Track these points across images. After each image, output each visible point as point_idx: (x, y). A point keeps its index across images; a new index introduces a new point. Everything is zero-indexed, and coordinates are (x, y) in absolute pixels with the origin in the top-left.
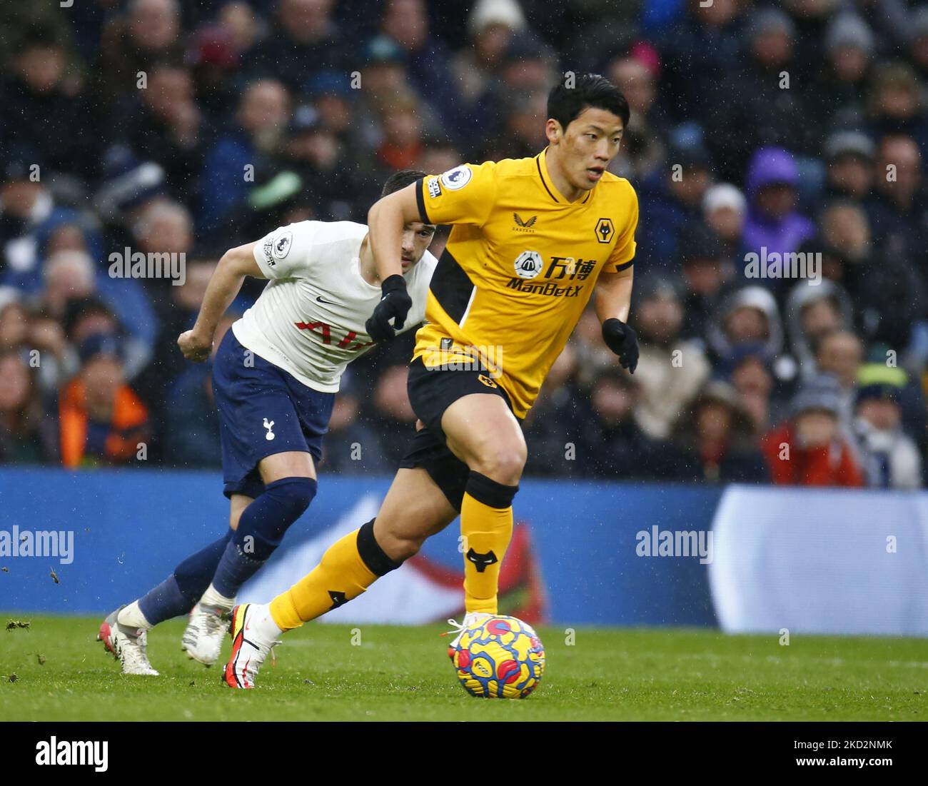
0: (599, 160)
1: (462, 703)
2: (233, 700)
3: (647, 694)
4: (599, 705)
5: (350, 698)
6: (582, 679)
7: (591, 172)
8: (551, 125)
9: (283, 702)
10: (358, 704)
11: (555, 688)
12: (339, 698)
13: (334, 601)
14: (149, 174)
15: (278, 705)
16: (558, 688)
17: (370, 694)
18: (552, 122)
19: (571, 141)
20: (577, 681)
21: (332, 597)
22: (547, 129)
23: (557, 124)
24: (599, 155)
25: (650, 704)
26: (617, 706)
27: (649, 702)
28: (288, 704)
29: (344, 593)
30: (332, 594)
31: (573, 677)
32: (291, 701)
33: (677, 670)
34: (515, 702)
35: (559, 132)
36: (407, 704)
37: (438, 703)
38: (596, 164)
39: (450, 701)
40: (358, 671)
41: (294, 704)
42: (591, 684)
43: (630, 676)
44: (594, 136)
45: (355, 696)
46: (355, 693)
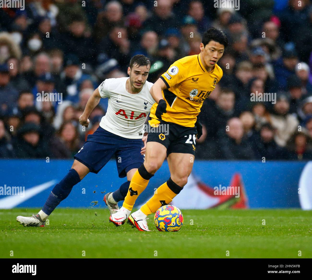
0: (214, 58)
1: (220, 235)
2: (145, 235)
3: (281, 230)
4: (265, 234)
5: (183, 234)
6: (259, 226)
7: (212, 62)
8: (201, 45)
9: (161, 235)
10: (186, 236)
11: (250, 229)
12: (180, 234)
13: (162, 204)
14: (113, 63)
15: (159, 236)
16: (251, 229)
17: (190, 232)
18: (201, 44)
19: (206, 51)
20: (257, 227)
21: (161, 203)
22: (200, 46)
23: (203, 45)
24: (214, 56)
25: (282, 234)
26: (271, 234)
27: (281, 233)
28: (163, 236)
29: (165, 201)
30: (161, 201)
31: (256, 225)
32: (164, 235)
33: (290, 222)
34: (237, 234)
35: (203, 47)
36: (202, 235)
37: (212, 235)
38: (213, 59)
39: (216, 234)
40: (186, 225)
41: (165, 236)
42: (262, 227)
43: (275, 225)
44: (213, 50)
45: (185, 233)
46: (184, 232)
